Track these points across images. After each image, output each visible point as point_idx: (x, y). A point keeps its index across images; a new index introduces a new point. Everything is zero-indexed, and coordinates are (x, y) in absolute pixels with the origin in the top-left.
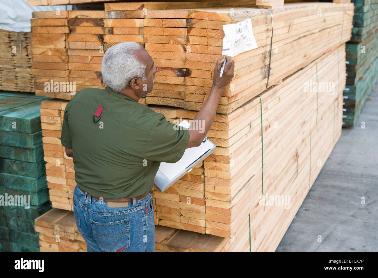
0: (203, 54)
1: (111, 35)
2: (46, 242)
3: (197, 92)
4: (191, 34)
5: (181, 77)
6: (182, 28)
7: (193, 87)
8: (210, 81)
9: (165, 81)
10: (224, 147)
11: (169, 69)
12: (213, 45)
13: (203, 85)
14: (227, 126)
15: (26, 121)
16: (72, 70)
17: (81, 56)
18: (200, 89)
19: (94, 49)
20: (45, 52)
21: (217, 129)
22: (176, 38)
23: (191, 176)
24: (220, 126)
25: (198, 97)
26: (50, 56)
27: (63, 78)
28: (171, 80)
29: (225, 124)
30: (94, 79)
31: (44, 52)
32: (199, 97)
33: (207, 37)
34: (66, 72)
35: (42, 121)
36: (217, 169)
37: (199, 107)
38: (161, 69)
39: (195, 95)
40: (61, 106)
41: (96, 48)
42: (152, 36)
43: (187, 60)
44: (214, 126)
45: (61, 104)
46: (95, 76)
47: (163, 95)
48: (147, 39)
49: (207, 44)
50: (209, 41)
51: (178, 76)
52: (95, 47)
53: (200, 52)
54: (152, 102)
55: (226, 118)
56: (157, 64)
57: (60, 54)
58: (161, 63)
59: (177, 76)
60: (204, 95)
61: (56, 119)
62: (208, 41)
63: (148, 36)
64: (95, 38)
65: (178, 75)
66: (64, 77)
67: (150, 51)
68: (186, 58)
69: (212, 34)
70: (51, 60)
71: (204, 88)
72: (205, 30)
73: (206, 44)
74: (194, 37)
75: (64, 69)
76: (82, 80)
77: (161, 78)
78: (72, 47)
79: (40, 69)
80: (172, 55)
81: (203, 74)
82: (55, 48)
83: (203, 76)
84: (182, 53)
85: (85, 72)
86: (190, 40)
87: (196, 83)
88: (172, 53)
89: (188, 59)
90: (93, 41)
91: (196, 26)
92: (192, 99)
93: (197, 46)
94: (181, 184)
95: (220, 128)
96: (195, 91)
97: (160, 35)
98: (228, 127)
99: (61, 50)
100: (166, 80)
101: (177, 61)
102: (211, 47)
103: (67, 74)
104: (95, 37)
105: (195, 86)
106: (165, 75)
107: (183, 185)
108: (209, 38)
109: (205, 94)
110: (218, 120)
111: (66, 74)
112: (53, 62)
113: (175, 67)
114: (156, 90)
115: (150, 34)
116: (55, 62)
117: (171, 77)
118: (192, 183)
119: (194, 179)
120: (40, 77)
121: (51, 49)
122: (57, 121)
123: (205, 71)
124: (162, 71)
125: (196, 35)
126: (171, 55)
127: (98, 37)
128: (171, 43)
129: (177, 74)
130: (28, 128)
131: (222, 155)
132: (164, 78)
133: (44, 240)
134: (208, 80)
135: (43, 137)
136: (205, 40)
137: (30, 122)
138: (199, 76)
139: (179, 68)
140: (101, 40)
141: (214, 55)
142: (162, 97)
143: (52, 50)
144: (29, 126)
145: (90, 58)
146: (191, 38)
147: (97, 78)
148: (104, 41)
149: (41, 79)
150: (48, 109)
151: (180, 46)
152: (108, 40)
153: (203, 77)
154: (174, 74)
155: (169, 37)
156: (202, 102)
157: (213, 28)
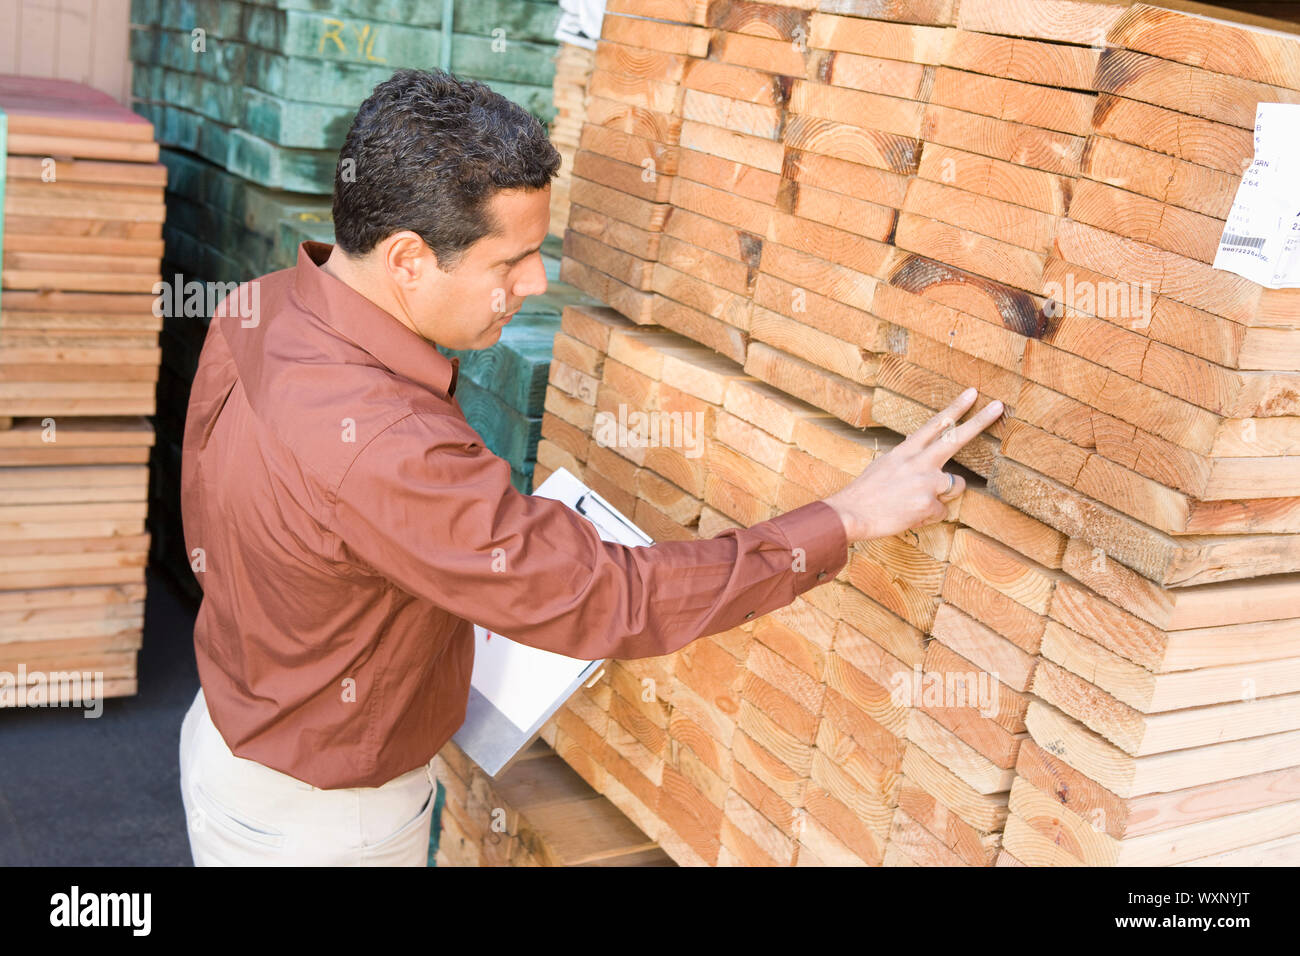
0: (1134, 244)
1: (823, 87)
2: (456, 820)
3: (1061, 429)
4: (1105, 127)
5: (1019, 336)
6: (1084, 96)
7: (1051, 397)
8: (1130, 390)
9: (953, 334)
10: (1117, 748)
11: (981, 285)
12: (1189, 204)
13: (1094, 398)
14: (1160, 649)
15: (525, 367)
16: (677, 207)
17: (714, 156)
18: (1078, 417)
19: (750, 132)
20: (619, 118)
21: (1108, 640)
22: (1046, 142)
23: (949, 819)
24: (1126, 636)
25: (1060, 454)
26: (626, 135)
27: (641, 232)
28: (975, 336)
29: (1150, 634)
30: (728, 260)
31: (614, 119)
32: (1065, 457)
33: (1173, 156)
34: (653, 211)
35: (551, 380)
36: (1058, 839)
37: (1051, 503)
38: (949, 276)
39: (1051, 437)
40: (609, 336)
41: (757, 134)
42: (958, 112)
43: (1058, 256)
44: (1102, 621)
45: (610, 329)
46: (735, 250)
47: (936, 398)
48: (933, 126)
49: (1164, 194)
50: (1176, 178)
51: (1008, 325)
52: (755, 125)
53: (1126, 229)
54: (892, 417)
55: (1166, 602)
56: (946, 250)
57: (653, 137)
58: (959, 247)
59: (1006, 328)
60: (1086, 452)
61: (586, 385)
62: (1171, 179)
63: (940, 110)
64: (763, 89)
65: (1008, 321)
66: (644, 230)
67: (932, 182)
68: (1056, 244)
69: (1203, 143)
70: (625, 154)
71: (1095, 417)
72: (1171, 119)
73: (1159, 193)
74: (1115, 147)
75: (651, 199)
76: (693, 257)
77: (940, 317)
78: (691, 113)
79: (592, 181)
80: (1011, 219)
81: (1108, 342)
82: (646, 108)
83: (1106, 352)
84: (1052, 218)
85: (710, 224)
86: (1094, 159)
87: (1066, 377)
88: (1013, 209)
89: (1065, 255)
90: (754, 100)
91: (1134, 90)
92: (1037, 454)
93: (1119, 196)
94: (903, 834)
95: (1121, 644)
96: (1056, 422)
97: (987, 112)
98: (1162, 656)
99: (660, 118)
100: (956, 332)
101: (1023, 253)
102: (1178, 214)
103: (659, 220)
104: (764, 85)
105: (1061, 397)
106: (961, 309)
107: (908, 843)
108: (1183, 163)
109: (1093, 447)
110: (1126, 599)
111: (651, 217)
112: (629, 161)
113: (1009, 282)
114: (917, 367)
115: (949, 104)
116: (634, 163)
117: (979, 324)
118: (945, 849)
119: (954, 839)
120: (585, 211)
121: (634, 110)
122: (586, 393)
123: (1121, 331)
124: (954, 288)
125: (1128, 140)
126: (1005, 220)
127: (775, 86)
128: (1022, 163)
129: (1005, 313)
130: (523, 393)
131: (1098, 780)
132: (954, 319)
133: (454, 812)
134: (1123, 380)
135: (542, 438)
136: (1162, 168)
137: (531, 373)
138: (1090, 348)
139: (1024, 288)
140: (780, 99)
141: (1183, 261)
142: (930, 408)
143: (638, 116)
144: (528, 384)
145: (738, 167)
146: (1100, 150)
147: (739, 259)
148: (791, 106)
149: (585, 219)
150: (575, 338)
151: (1053, 182)
152: (803, 106)
153: (1104, 361)
154: (996, 313)
155: (1021, 129)
156: (1069, 484)
157: (1212, 110)
